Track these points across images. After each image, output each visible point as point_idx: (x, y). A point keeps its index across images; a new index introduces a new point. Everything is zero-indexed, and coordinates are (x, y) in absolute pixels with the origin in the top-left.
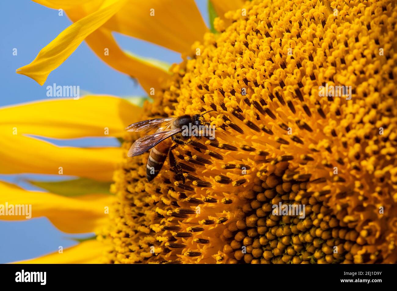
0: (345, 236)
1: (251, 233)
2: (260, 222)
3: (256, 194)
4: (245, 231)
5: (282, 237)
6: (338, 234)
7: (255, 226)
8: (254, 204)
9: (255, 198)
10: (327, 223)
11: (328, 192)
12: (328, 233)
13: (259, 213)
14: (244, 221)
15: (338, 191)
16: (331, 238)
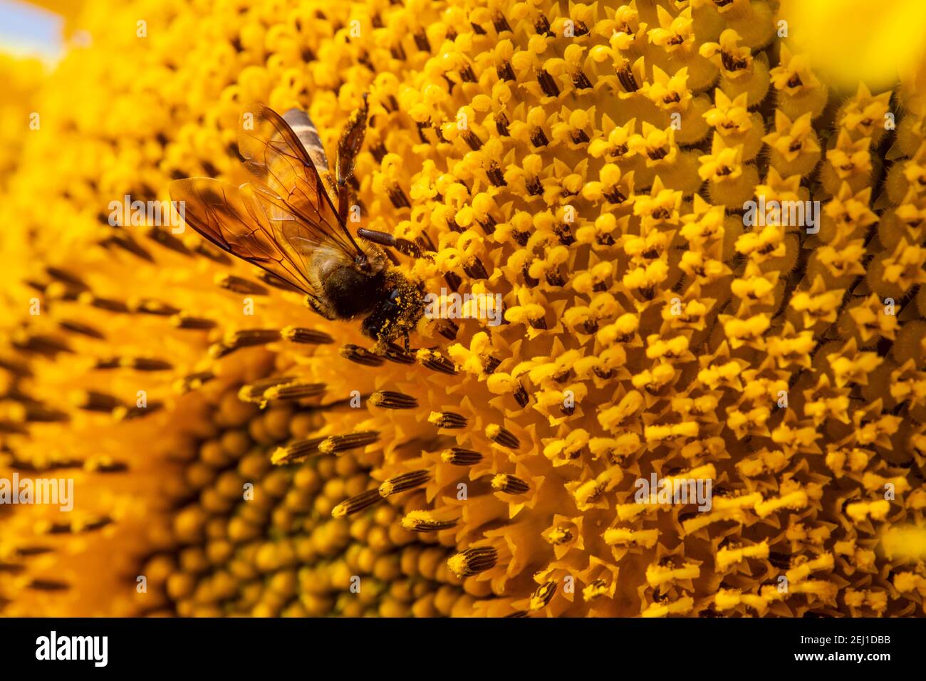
0: (434, 571)
1: (191, 560)
2: (214, 529)
3: (198, 443)
4: (174, 553)
5: (273, 572)
6: (416, 561)
7: (201, 541)
8: (197, 475)
9: (195, 459)
10: (386, 530)
11: (371, 437)
12: (393, 559)
13: (211, 500)
14: (170, 527)
15: (400, 436)
16: (402, 577)
